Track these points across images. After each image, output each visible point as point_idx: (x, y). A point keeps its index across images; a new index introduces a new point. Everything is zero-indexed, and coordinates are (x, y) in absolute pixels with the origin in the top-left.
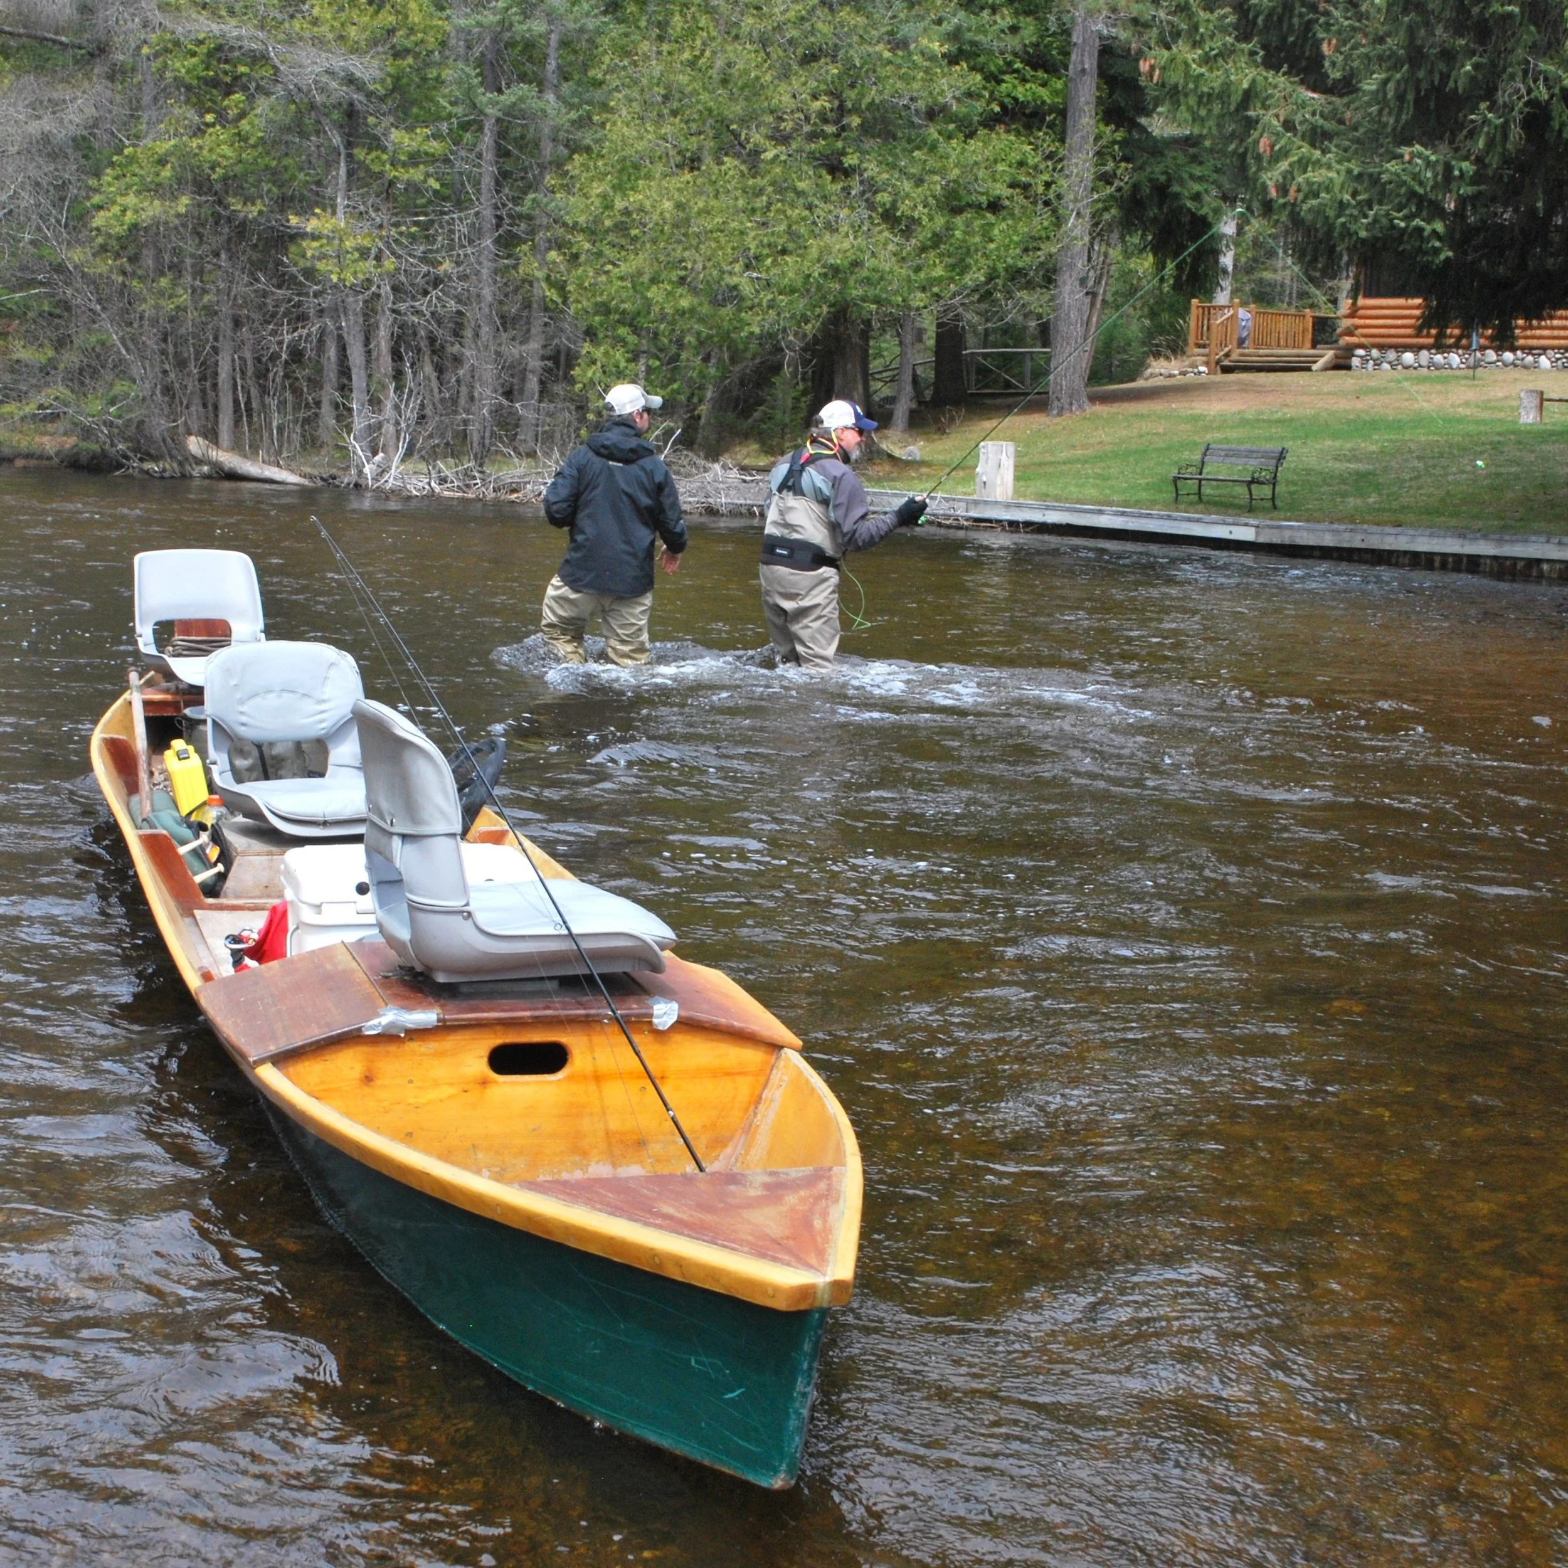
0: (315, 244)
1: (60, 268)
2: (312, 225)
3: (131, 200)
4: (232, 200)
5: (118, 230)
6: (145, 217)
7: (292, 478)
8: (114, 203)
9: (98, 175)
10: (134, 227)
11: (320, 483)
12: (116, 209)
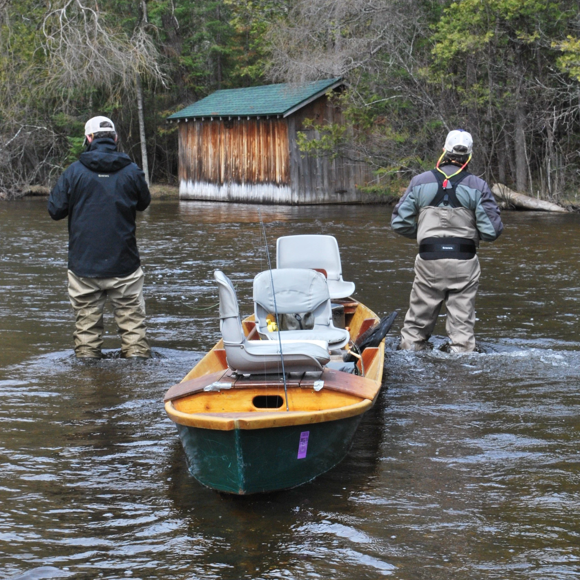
0: (567, 58)
1: (409, 82)
2: (564, 46)
3: (456, 36)
4: (517, 32)
5: (447, 55)
6: (464, 47)
7: (554, 208)
8: (445, 38)
9: (436, 20)
10: (458, 53)
11: (571, 210)
12: (446, 43)
